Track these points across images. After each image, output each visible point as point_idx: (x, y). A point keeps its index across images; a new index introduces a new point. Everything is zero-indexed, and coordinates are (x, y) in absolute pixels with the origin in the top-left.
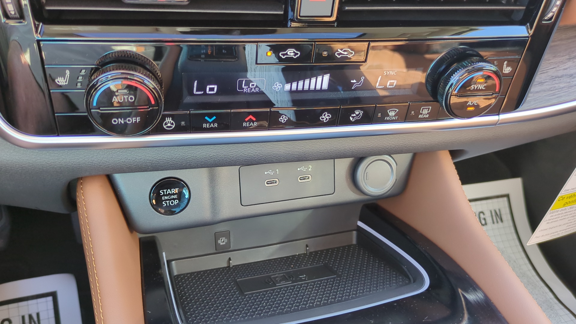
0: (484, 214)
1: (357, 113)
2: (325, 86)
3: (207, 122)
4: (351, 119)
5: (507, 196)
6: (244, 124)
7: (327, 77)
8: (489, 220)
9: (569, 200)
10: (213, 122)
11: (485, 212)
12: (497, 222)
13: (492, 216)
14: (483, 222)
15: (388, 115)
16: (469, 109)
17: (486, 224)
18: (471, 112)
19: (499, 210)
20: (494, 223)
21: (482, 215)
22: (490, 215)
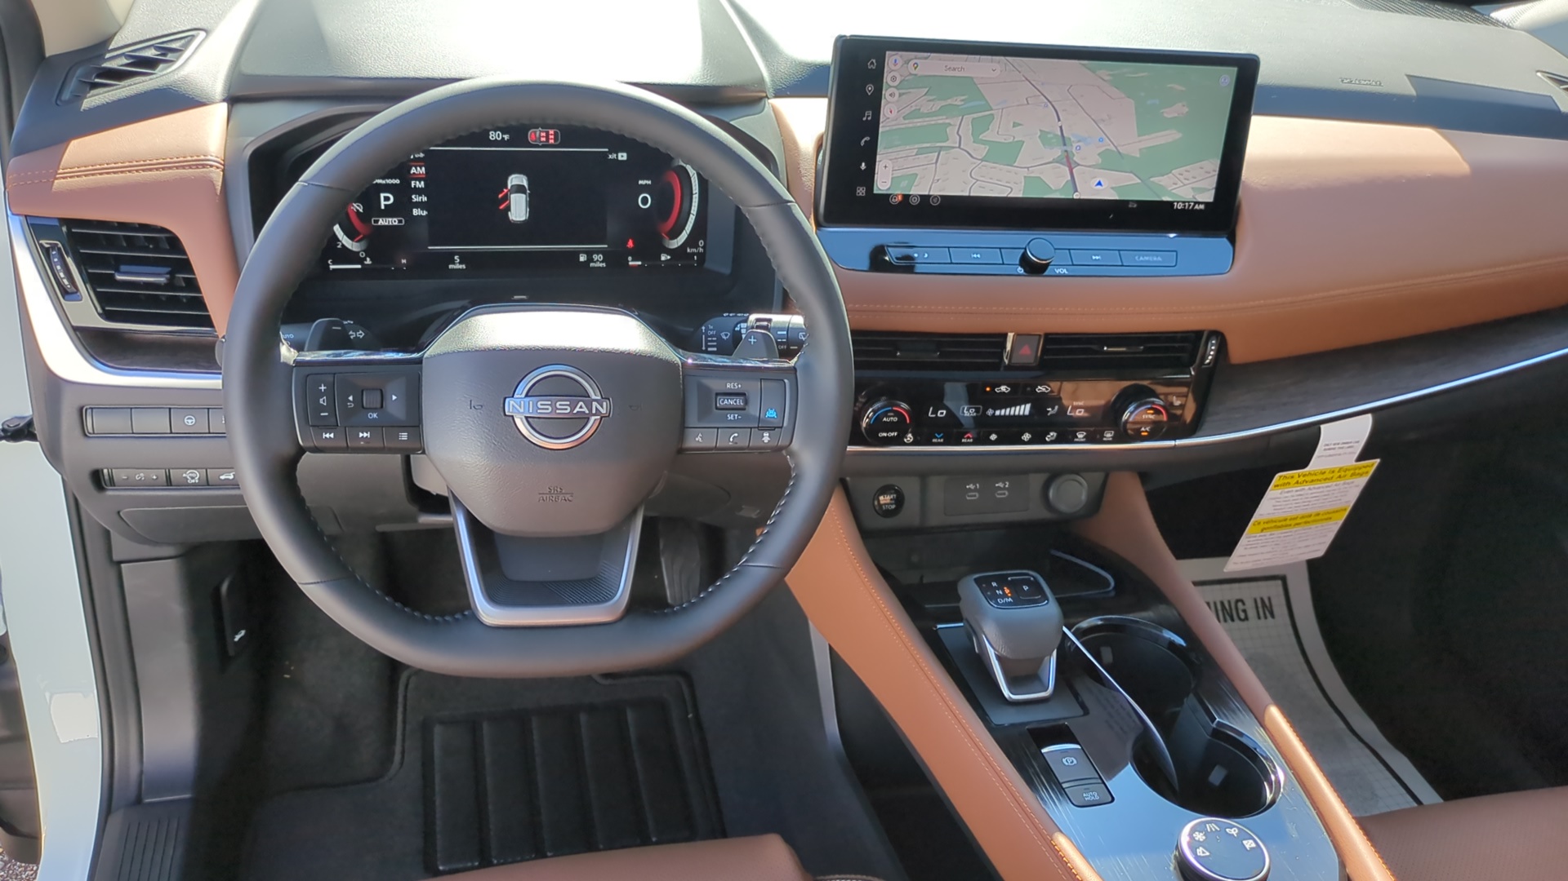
0: (1244, 604)
1: (1052, 434)
2: (1027, 413)
3: (936, 438)
4: (1047, 439)
5: (1283, 579)
6: (963, 440)
7: (1028, 406)
8: (1252, 613)
9: (1266, 526)
10: (940, 438)
11: (1246, 603)
12: (1266, 618)
13: (1257, 607)
14: (1242, 615)
15: (1077, 437)
16: (1143, 434)
17: (1246, 618)
18: (1144, 436)
19: (1269, 599)
20: (1259, 618)
21: (1240, 604)
22: (1254, 605)
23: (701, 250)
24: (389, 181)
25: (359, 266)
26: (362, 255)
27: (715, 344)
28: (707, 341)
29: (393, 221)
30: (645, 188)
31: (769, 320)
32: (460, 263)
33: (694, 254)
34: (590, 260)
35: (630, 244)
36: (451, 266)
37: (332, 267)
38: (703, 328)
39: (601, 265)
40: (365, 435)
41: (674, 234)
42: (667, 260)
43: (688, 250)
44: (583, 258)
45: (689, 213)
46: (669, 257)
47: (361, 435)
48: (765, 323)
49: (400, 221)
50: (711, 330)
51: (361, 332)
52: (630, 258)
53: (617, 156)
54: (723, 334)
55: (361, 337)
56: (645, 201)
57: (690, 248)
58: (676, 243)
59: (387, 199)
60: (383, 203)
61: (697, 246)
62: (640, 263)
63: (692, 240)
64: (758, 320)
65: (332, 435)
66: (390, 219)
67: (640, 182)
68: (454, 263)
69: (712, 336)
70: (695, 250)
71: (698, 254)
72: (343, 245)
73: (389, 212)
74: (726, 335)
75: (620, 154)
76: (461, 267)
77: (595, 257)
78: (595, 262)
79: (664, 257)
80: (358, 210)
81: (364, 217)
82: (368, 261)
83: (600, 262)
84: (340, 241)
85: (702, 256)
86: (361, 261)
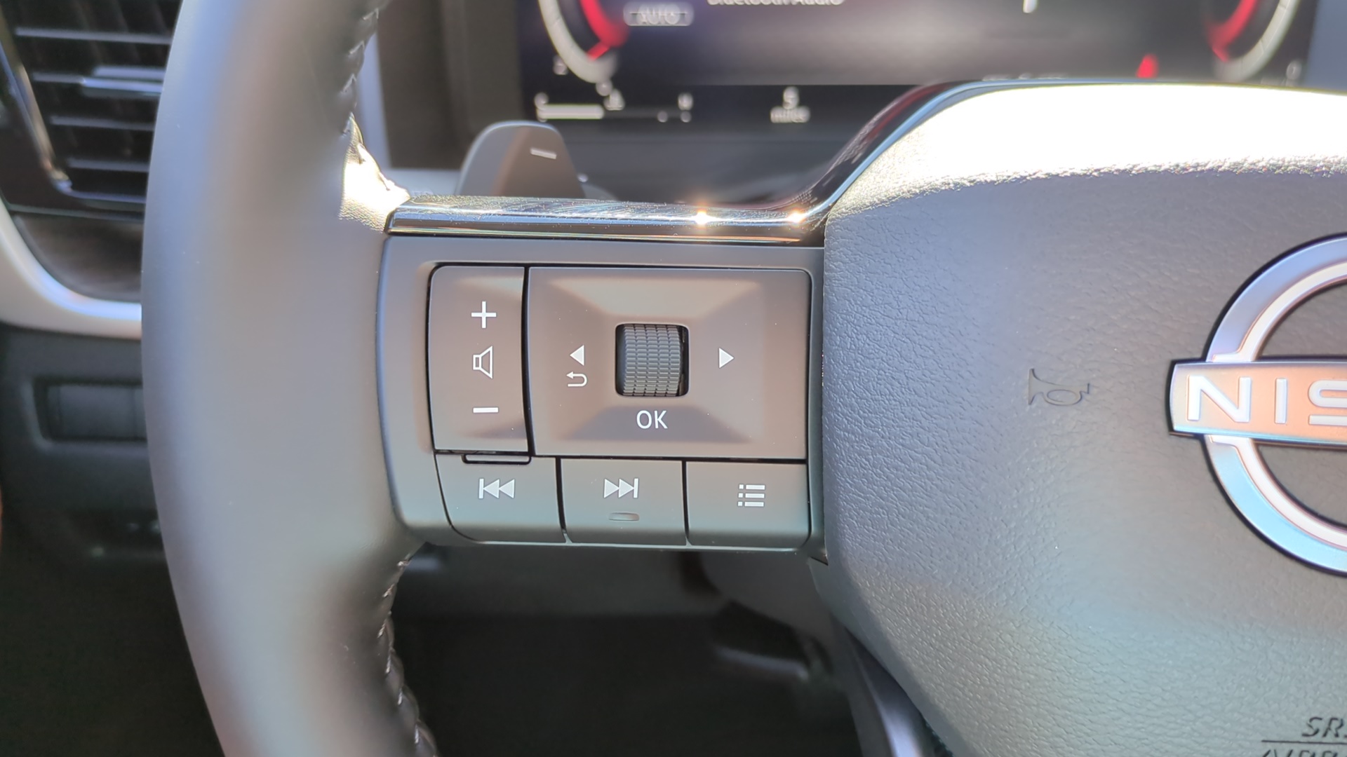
25: (598, 113)
26: (604, 88)
29: (668, 16)
36: (776, 117)
40: (624, 488)
47: (609, 488)
61: (1281, 77)
65: (509, 489)
72: (567, 68)
76: (796, 117)
82: (616, 102)
86: (599, 100)
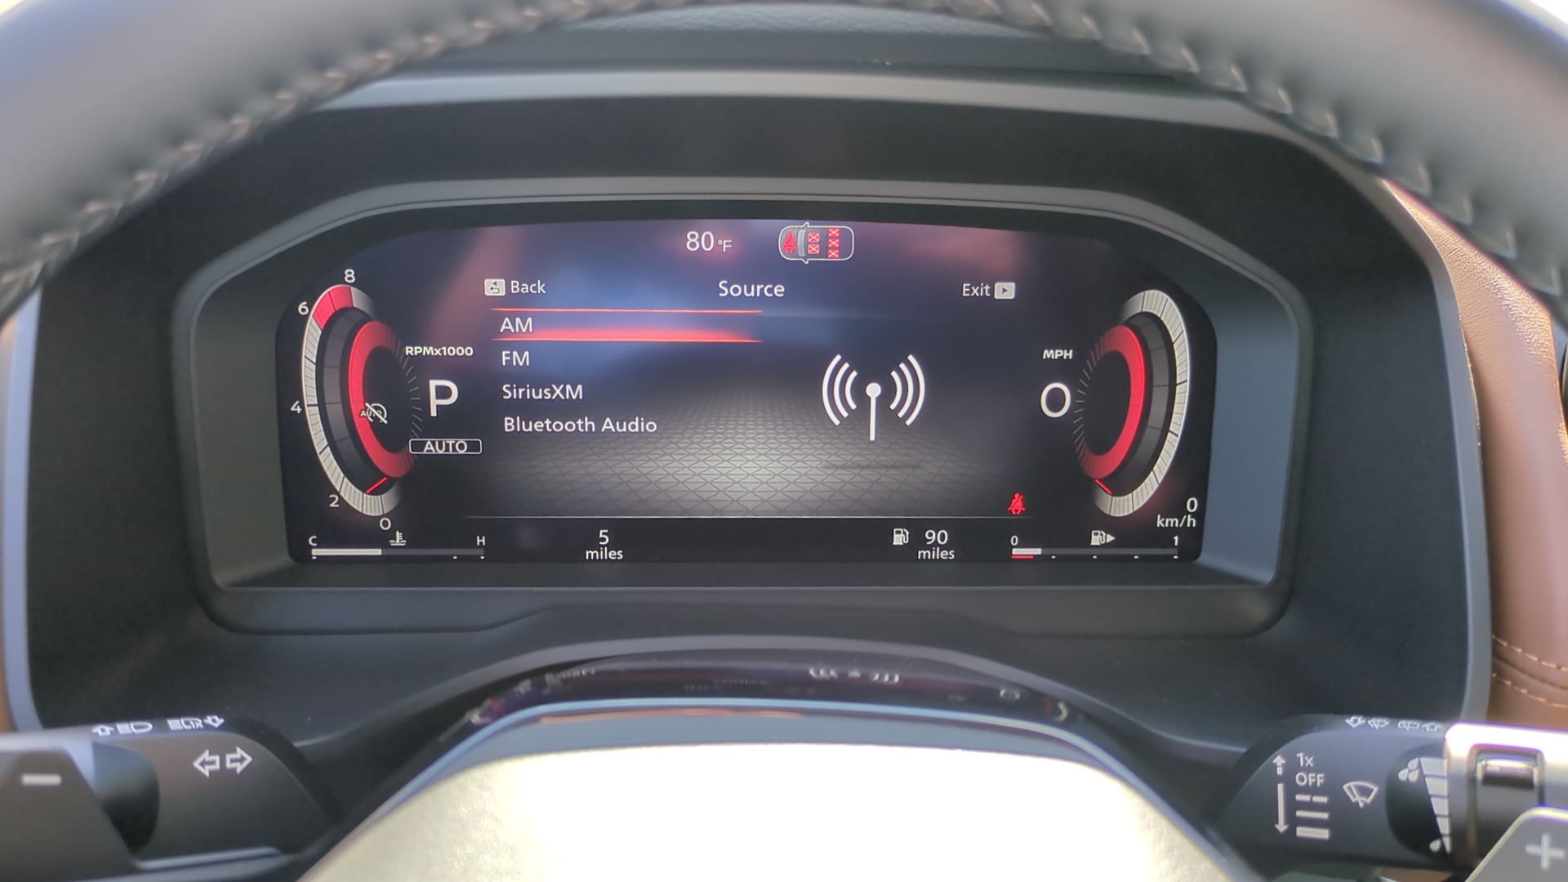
23: (1191, 521)
24: (452, 351)
25: (378, 552)
26: (385, 525)
27: (1325, 816)
28: (1292, 806)
29: (457, 446)
30: (1059, 370)
31: (1531, 755)
32: (610, 547)
33: (1173, 531)
34: (917, 541)
35: (1017, 504)
36: (590, 554)
37: (316, 552)
38: (1279, 760)
39: (944, 555)
41: (1123, 483)
42: (1106, 545)
43: (1159, 523)
44: (899, 539)
45: (1165, 430)
46: (1110, 538)
48: (1517, 766)
49: (473, 446)
50: (1308, 770)
51: (240, 752)
52: (1015, 540)
53: (992, 291)
54: (1350, 788)
55: (240, 767)
56: (1056, 400)
57: (1164, 516)
58: (1124, 506)
59: (443, 393)
60: (434, 402)
61: (1181, 512)
62: (1038, 551)
63: (1170, 499)
64: (1485, 751)
66: (451, 442)
67: (1047, 354)
68: (598, 548)
69: (1312, 790)
70: (1173, 522)
71: (1183, 531)
72: (341, 500)
73: (448, 424)
74: (1365, 792)
75: (998, 286)
76: (612, 555)
77: (932, 536)
78: (930, 548)
79: (1097, 539)
80: (376, 418)
81: (390, 436)
82: (399, 540)
83: (942, 548)
84: (338, 493)
85: (1194, 539)
86: (382, 540)
